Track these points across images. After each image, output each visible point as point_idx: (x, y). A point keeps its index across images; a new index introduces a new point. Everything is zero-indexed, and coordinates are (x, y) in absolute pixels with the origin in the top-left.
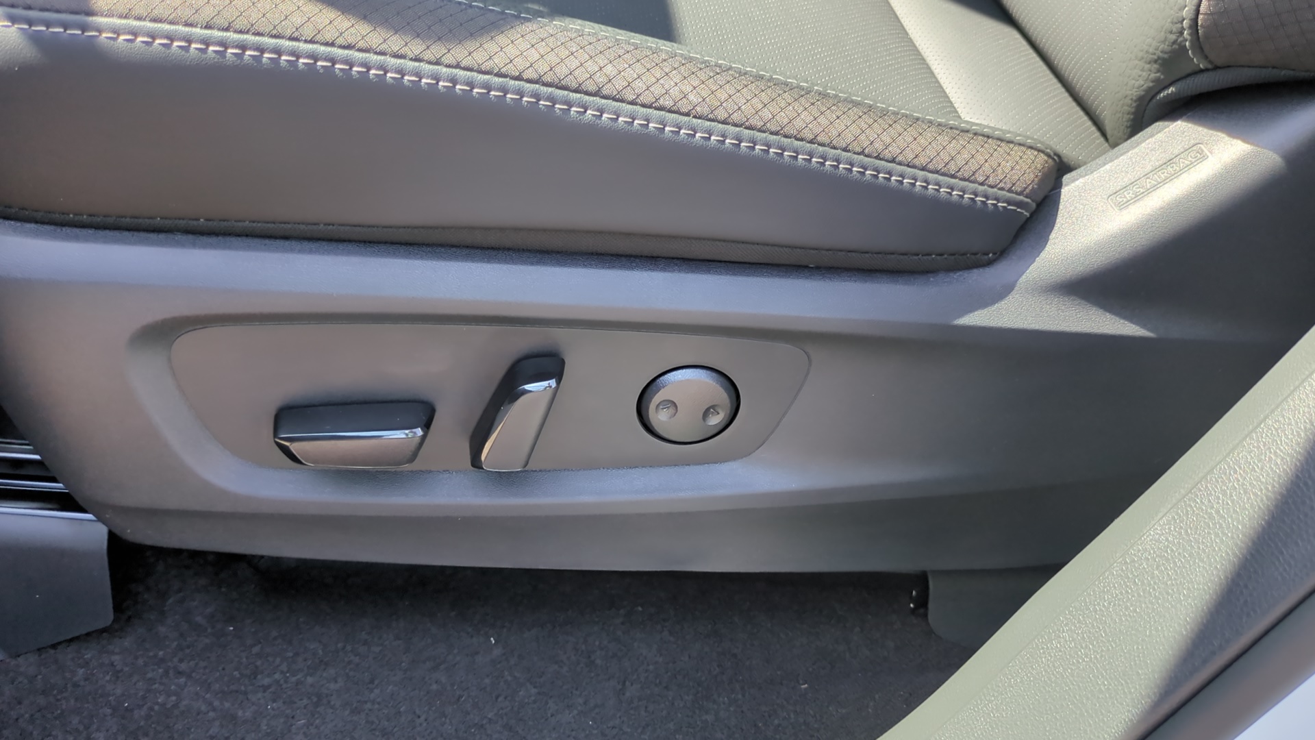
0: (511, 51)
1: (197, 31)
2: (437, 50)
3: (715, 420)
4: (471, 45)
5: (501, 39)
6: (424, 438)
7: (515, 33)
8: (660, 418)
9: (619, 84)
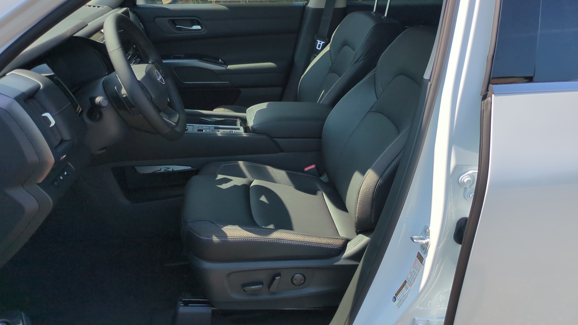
0: (273, 236)
1: (239, 238)
2: (265, 237)
3: (302, 282)
4: (269, 236)
5: (272, 235)
6: (262, 287)
7: (273, 234)
8: (295, 282)
9: (286, 238)
